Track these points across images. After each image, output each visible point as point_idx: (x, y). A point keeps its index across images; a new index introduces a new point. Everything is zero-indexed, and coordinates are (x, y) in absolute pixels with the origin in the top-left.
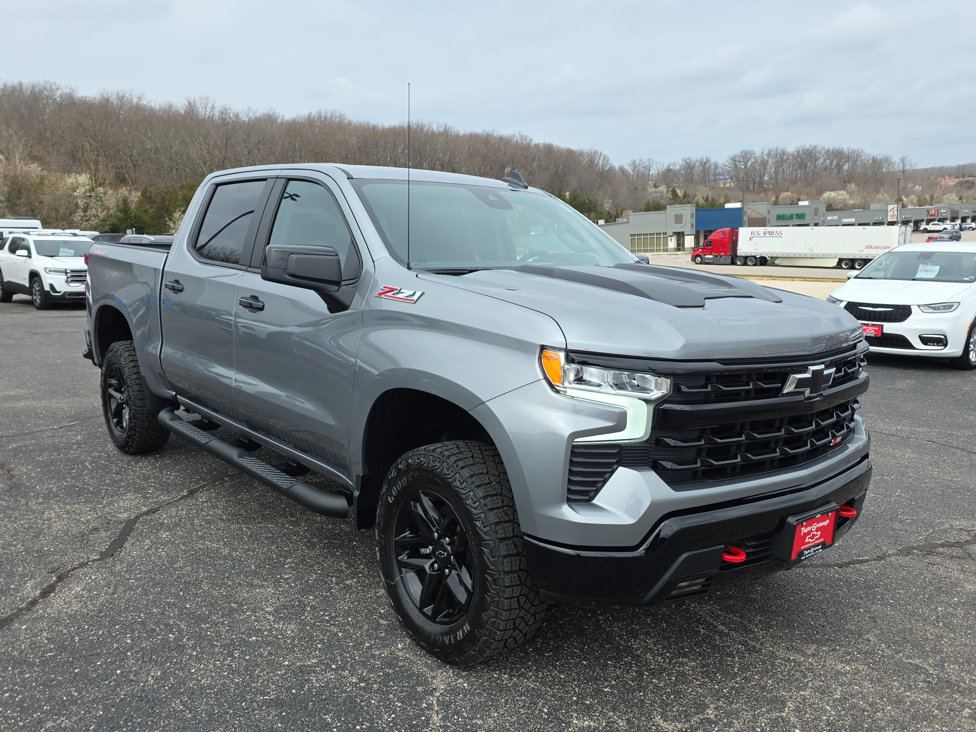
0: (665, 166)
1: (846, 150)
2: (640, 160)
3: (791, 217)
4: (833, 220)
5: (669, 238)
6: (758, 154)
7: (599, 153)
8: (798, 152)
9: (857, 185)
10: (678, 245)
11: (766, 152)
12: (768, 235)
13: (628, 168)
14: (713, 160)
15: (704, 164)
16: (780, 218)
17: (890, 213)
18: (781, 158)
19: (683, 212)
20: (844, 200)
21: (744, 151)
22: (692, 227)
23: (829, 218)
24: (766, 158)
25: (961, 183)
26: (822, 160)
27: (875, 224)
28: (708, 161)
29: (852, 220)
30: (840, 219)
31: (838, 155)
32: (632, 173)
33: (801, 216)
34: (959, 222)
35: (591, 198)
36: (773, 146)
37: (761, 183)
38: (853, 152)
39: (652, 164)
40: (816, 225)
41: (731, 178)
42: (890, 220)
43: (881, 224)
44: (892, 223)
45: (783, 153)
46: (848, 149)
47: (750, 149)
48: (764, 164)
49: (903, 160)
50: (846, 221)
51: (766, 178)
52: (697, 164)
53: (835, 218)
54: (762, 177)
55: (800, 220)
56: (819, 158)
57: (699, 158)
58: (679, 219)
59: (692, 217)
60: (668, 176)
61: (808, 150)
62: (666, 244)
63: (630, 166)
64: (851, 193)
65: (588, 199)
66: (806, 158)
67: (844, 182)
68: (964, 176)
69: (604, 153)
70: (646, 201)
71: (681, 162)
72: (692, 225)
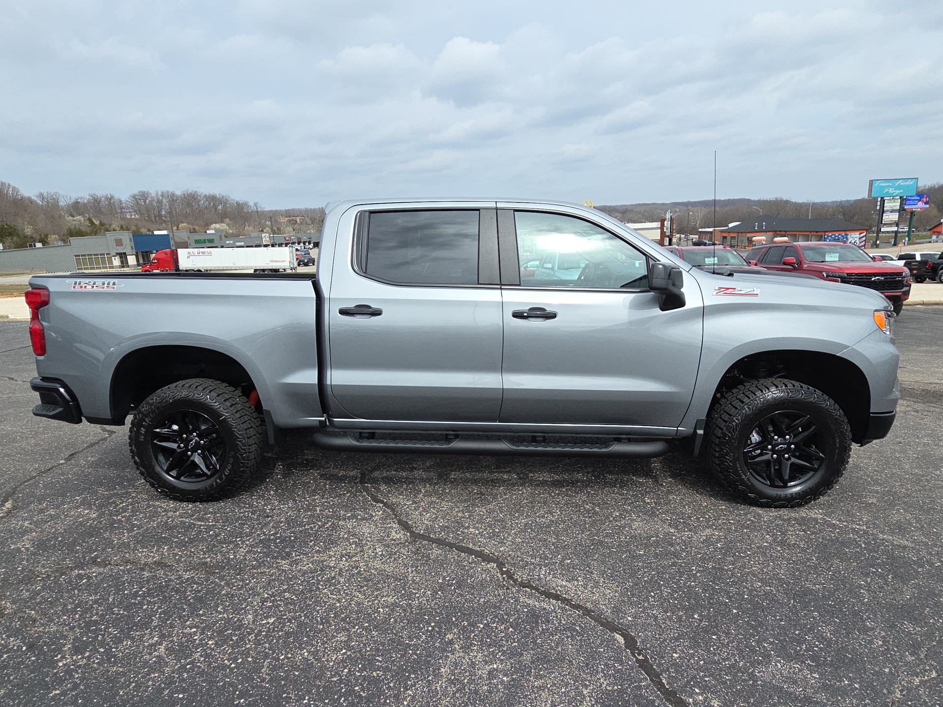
0: (73, 200)
1: (218, 196)
2: (47, 192)
3: (204, 242)
4: (230, 243)
5: (113, 258)
6: (154, 194)
7: (7, 185)
8: (184, 195)
9: (230, 220)
10: (122, 262)
11: (160, 193)
12: (201, 254)
13: (36, 199)
14: (116, 196)
15: (110, 199)
16: (197, 242)
17: (264, 239)
18: (172, 199)
19: (122, 237)
20: (226, 229)
21: (141, 192)
22: (132, 249)
23: (227, 242)
24: (161, 198)
25: (290, 221)
26: (202, 202)
27: (256, 246)
28: (112, 197)
29: (242, 244)
30: (234, 243)
31: (213, 199)
32: (41, 203)
33: (211, 241)
34: (302, 244)
35: (9, 224)
36: (165, 189)
37: (160, 216)
38: (223, 197)
39: (59, 197)
40: (222, 247)
41: (135, 211)
42: (264, 243)
43: (259, 246)
44: (266, 246)
45: (173, 195)
46: (219, 195)
47: (146, 191)
48: (160, 202)
49: (256, 204)
50: (238, 244)
51: (163, 213)
52: (103, 199)
53: (231, 242)
54: (160, 211)
55: (210, 243)
56: (200, 201)
57: (105, 195)
58: (119, 242)
59: (131, 241)
60: (76, 208)
61: (191, 194)
62: (111, 262)
63: (38, 197)
64: (228, 225)
65: (6, 225)
66: (190, 199)
67: (222, 218)
68: (290, 217)
69: (12, 184)
70: (67, 227)
71: (88, 197)
72: (132, 247)
